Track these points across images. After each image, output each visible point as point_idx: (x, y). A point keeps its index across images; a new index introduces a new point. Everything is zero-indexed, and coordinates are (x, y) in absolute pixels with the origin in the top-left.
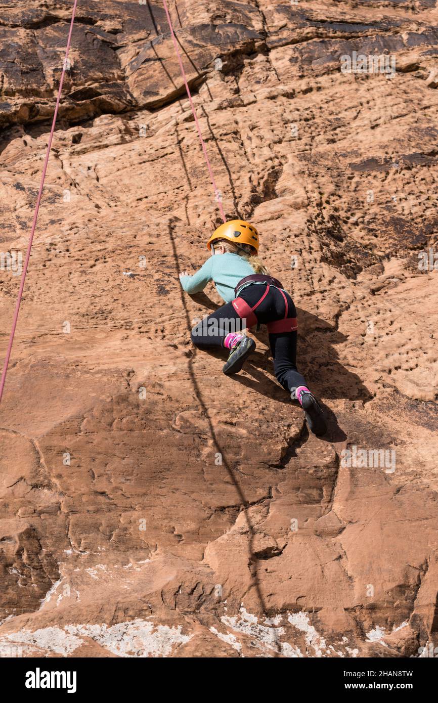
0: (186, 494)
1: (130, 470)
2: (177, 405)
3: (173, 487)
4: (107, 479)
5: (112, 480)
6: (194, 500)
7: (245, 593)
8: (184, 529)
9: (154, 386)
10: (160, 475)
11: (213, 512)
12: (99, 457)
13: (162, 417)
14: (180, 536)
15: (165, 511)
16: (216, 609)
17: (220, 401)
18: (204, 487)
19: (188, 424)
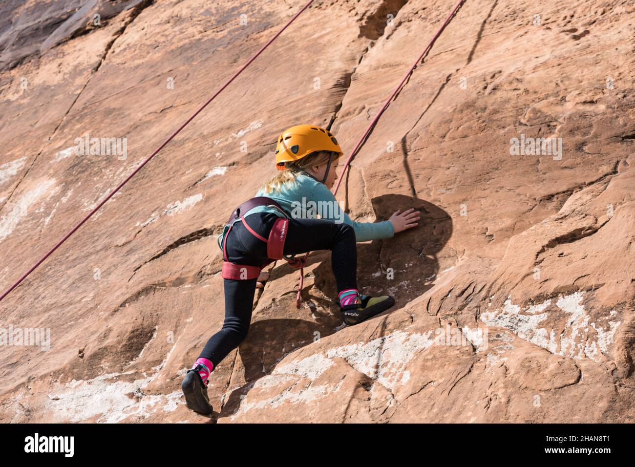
0: (510, 190)
1: (453, 178)
2: (534, 96)
3: (498, 186)
4: (427, 193)
5: (432, 194)
6: (519, 195)
7: (517, 284)
8: (497, 228)
9: (511, 83)
10: (487, 177)
11: (538, 203)
12: (423, 172)
13: (511, 114)
14: (492, 236)
15: (482, 213)
16: (480, 307)
17: (589, 80)
18: (534, 178)
19: (539, 114)
